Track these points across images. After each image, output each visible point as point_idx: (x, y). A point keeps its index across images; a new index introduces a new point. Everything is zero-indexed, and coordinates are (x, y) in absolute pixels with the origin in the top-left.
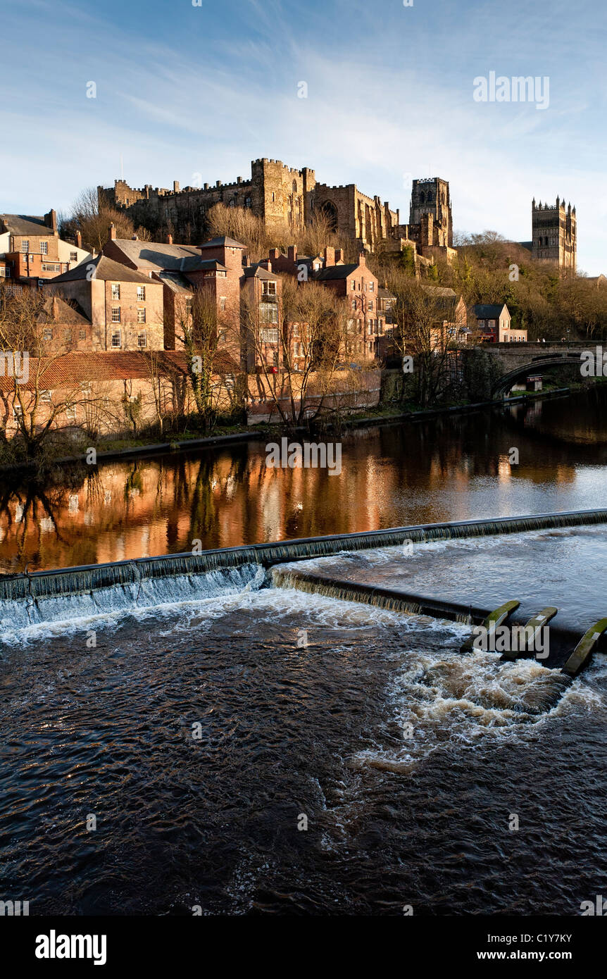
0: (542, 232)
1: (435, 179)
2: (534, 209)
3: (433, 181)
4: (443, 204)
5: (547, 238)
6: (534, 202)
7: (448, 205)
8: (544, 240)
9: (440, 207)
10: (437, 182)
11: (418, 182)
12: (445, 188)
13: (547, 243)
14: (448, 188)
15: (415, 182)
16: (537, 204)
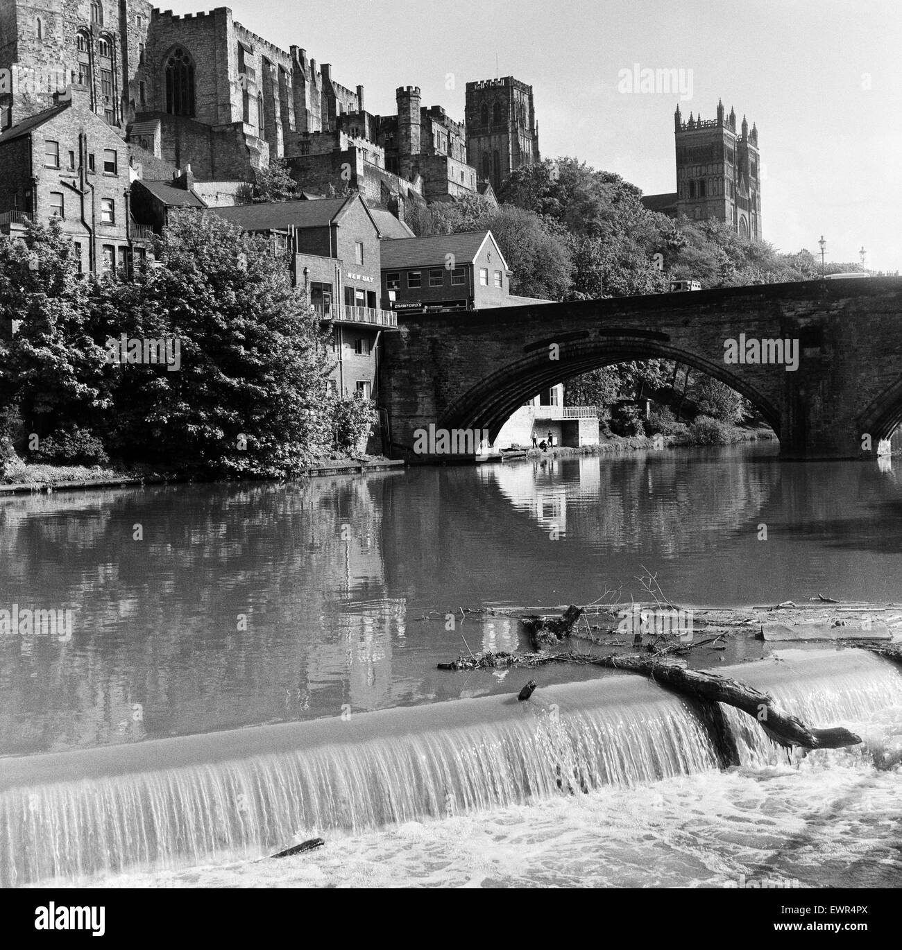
0: (694, 172)
1: (506, 79)
2: (679, 128)
3: (502, 84)
4: (522, 126)
5: (703, 183)
6: (678, 115)
7: (532, 130)
8: (697, 188)
9: (515, 132)
10: (509, 83)
11: (476, 88)
12: (526, 98)
13: (703, 193)
14: (531, 98)
15: (470, 86)
16: (685, 119)
